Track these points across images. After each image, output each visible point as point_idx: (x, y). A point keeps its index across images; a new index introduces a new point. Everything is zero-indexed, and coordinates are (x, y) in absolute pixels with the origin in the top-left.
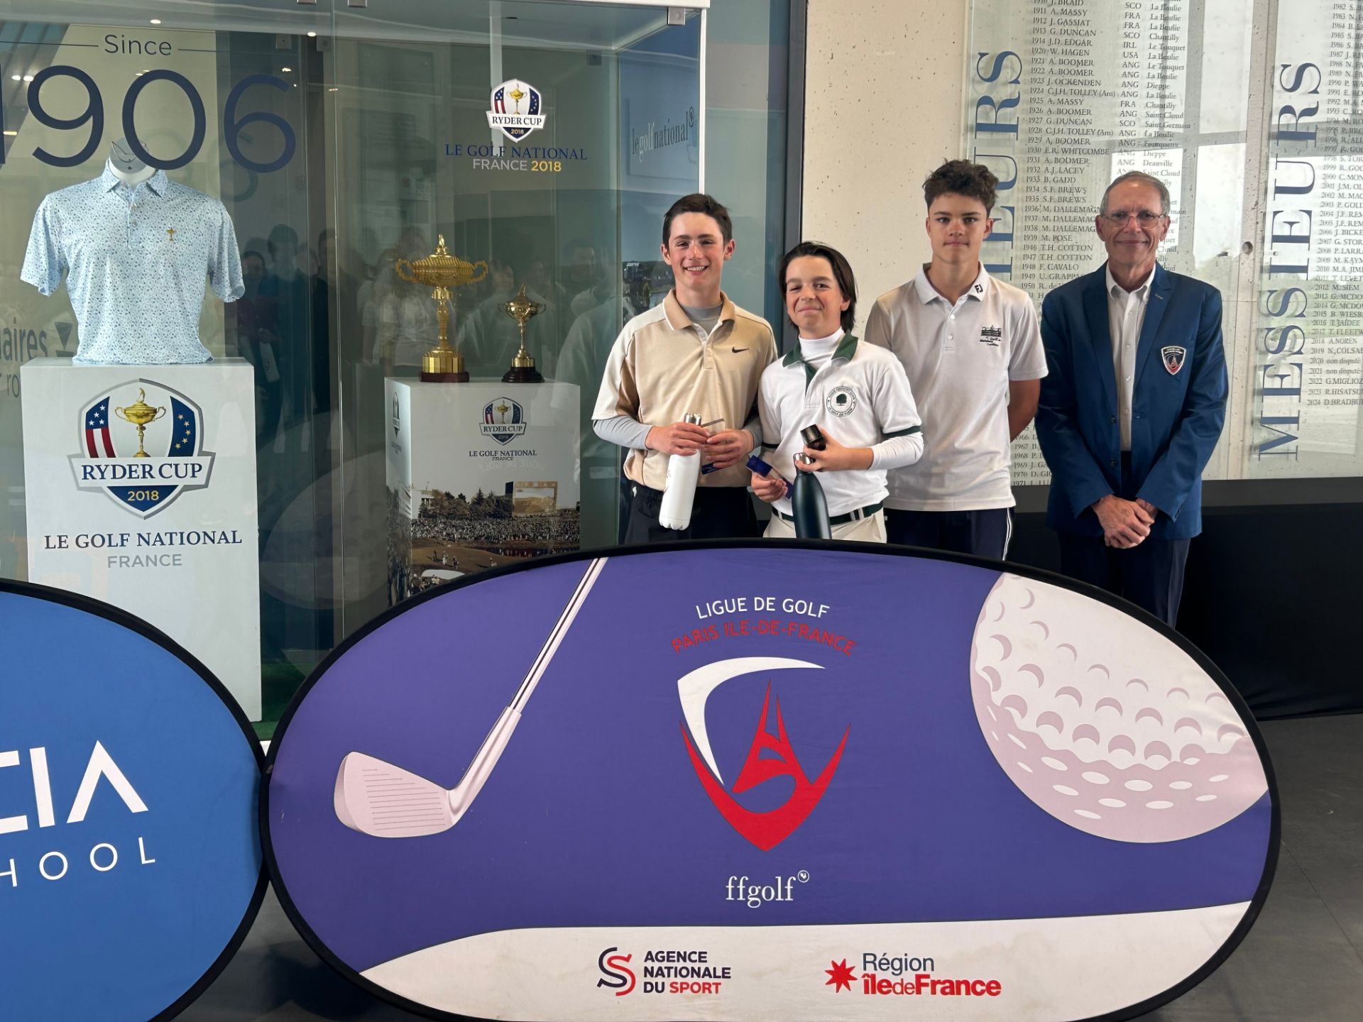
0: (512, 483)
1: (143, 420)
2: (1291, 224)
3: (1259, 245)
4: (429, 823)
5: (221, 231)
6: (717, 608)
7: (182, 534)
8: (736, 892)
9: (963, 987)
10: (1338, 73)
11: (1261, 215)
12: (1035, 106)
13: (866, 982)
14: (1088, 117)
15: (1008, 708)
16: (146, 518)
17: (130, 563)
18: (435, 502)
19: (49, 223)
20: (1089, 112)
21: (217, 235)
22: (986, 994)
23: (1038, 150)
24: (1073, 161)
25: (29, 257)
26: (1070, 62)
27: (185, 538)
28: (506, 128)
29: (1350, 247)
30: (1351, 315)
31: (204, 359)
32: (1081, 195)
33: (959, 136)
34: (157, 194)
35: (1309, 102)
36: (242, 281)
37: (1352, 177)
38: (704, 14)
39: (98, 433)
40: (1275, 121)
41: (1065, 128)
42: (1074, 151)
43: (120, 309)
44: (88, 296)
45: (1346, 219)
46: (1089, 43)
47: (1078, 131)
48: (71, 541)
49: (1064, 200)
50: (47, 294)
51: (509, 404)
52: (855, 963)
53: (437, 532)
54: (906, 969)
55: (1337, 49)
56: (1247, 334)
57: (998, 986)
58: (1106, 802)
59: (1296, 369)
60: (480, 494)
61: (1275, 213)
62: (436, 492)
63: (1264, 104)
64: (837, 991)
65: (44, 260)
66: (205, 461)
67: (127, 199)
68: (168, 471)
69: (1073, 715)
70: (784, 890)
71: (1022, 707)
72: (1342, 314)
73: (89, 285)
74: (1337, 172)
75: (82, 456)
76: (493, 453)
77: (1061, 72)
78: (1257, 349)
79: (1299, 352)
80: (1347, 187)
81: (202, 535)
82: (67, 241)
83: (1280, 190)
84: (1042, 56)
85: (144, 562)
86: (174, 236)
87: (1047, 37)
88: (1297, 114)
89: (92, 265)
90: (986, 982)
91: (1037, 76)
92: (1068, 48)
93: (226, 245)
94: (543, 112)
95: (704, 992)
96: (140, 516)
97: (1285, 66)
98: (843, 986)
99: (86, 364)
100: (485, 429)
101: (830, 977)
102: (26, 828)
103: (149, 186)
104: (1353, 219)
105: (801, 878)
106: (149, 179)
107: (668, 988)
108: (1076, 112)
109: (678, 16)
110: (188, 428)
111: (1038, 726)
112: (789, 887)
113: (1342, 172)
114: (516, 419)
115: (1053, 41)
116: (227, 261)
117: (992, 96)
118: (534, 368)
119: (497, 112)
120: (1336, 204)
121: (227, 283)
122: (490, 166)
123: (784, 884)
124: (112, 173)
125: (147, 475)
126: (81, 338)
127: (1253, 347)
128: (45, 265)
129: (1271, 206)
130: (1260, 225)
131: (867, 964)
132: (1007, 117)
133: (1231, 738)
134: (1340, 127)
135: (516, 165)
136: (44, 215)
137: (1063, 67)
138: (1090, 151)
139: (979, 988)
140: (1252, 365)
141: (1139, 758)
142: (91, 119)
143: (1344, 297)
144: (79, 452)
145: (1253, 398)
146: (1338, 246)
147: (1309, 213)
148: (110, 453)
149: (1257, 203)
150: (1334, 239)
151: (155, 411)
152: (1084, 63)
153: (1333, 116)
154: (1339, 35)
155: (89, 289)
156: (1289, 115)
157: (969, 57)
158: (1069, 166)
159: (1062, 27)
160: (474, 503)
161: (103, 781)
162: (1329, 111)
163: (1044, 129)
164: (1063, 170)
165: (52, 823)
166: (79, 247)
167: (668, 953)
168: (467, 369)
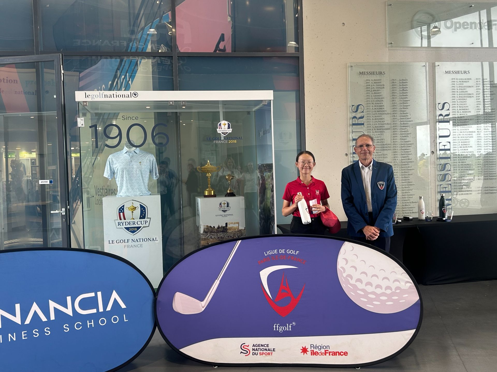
0: (227, 223)
1: (133, 210)
2: (444, 146)
3: (436, 152)
4: (196, 310)
5: (153, 162)
6: (269, 253)
7: (143, 239)
8: (276, 328)
9: (338, 354)
10: (455, 104)
11: (436, 144)
12: (369, 118)
13: (311, 352)
14: (384, 120)
15: (347, 278)
16: (134, 235)
17: (130, 247)
18: (207, 229)
19: (110, 162)
20: (384, 119)
21: (152, 163)
22: (344, 355)
23: (370, 130)
24: (380, 132)
25: (106, 171)
26: (377, 106)
27: (143, 240)
28: (222, 133)
29: (463, 151)
30: (464, 170)
31: (149, 194)
32: (383, 141)
33: (348, 127)
34: (137, 154)
35: (447, 113)
36: (158, 174)
37: (461, 132)
38: (272, 102)
39: (121, 214)
40: (437, 118)
41: (377, 123)
42: (380, 129)
43: (128, 182)
44: (120, 180)
45: (461, 144)
46: (383, 101)
47: (381, 124)
48: (115, 242)
49: (379, 142)
50: (110, 179)
51: (226, 202)
52: (308, 347)
53: (208, 236)
54: (322, 349)
55: (454, 98)
56: (434, 176)
57: (347, 353)
58: (374, 303)
59: (450, 186)
60: (219, 226)
61: (440, 143)
62: (207, 226)
63: (434, 114)
64: (304, 354)
65: (109, 171)
66: (148, 220)
67: (129, 155)
68: (139, 223)
69: (365, 279)
70: (289, 328)
71: (351, 277)
72: (462, 170)
73: (120, 177)
74: (457, 131)
75: (118, 220)
76: (222, 215)
77: (375, 109)
78: (437, 180)
79: (450, 181)
80: (460, 135)
81: (148, 239)
82: (114, 166)
83: (440, 137)
84: (370, 105)
85: (133, 247)
86: (141, 163)
87: (371, 100)
88: (444, 116)
89: (121, 172)
90: (344, 352)
91: (369, 110)
92: (377, 102)
93: (154, 166)
94: (231, 128)
95: (268, 355)
96: (132, 235)
97: (439, 104)
98: (305, 353)
99: (120, 197)
100: (220, 209)
101: (302, 351)
102: (96, 312)
103: (134, 152)
104: (462, 144)
105: (293, 324)
106: (135, 150)
107: (259, 354)
108: (380, 119)
109: (265, 102)
110: (144, 212)
111: (356, 282)
112: (290, 327)
113: (458, 131)
114: (228, 206)
115: (372, 101)
116: (154, 169)
117: (356, 116)
118: (233, 193)
119: (220, 129)
120: (457, 140)
121: (154, 175)
122: (218, 142)
123: (289, 326)
124: (126, 149)
125: (134, 224)
126: (118, 190)
127: (436, 180)
128: (109, 173)
129: (438, 141)
130: (435, 146)
131: (312, 347)
132: (360, 121)
133: (408, 285)
134: (456, 119)
135: (225, 142)
136: (109, 160)
137: (375, 107)
138: (385, 129)
139: (342, 354)
140: (436, 185)
141: (383, 290)
142: (119, 136)
143: (462, 165)
144: (117, 219)
145: (438, 194)
146: (459, 151)
147: (449, 142)
148: (125, 219)
149: (434, 140)
150: (457, 149)
151: (136, 208)
152: (382, 106)
153: (454, 116)
154: (454, 94)
155: (120, 178)
156: (442, 116)
157: (349, 106)
158: (379, 133)
159: (375, 97)
160: (217, 228)
161: (115, 300)
162: (453, 115)
163: (371, 124)
164: (377, 134)
165: (102, 311)
166: (118, 167)
167: (259, 344)
168: (216, 194)
